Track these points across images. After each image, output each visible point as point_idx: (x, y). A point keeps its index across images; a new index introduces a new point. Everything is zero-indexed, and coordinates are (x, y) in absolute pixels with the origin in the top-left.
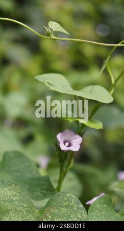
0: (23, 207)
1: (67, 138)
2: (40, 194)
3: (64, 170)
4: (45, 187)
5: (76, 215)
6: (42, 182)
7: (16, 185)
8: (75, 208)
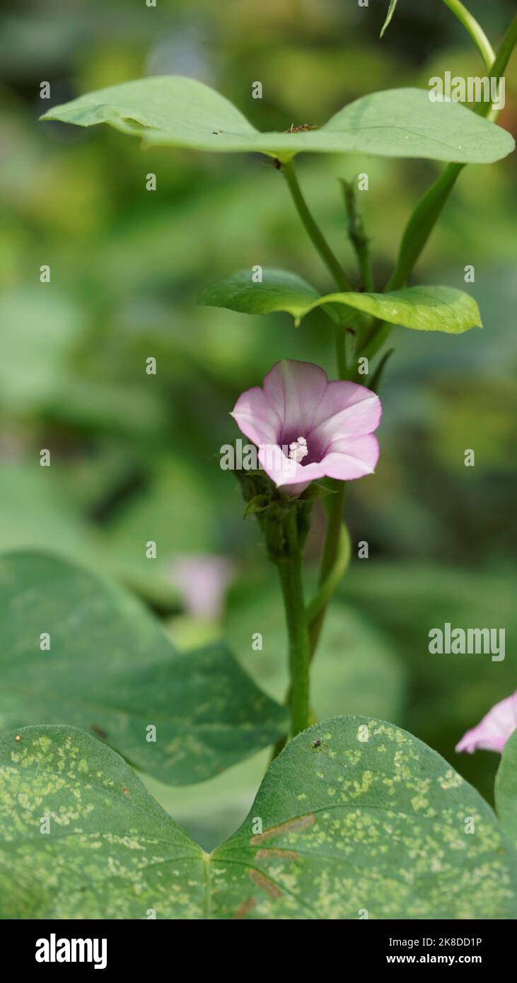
0: (124, 855)
1: (293, 413)
2: (197, 747)
3: (308, 599)
4: (221, 704)
5: (439, 838)
6: (198, 680)
7: (58, 739)
8: (419, 803)
